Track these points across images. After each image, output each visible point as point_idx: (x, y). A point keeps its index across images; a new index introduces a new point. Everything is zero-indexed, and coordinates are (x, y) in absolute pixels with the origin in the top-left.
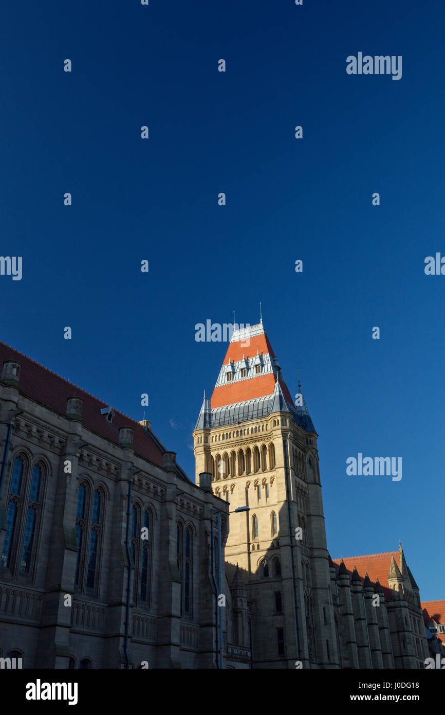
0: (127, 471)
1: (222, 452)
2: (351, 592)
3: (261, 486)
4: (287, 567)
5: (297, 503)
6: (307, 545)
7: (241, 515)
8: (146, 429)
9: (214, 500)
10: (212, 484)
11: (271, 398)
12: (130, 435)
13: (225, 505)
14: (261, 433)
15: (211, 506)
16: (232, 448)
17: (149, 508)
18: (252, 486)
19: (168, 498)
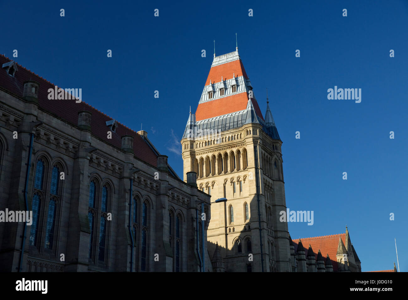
0: (129, 171)
1: (204, 156)
2: (307, 264)
3: (236, 183)
4: (256, 245)
5: (265, 196)
6: (273, 228)
7: (220, 205)
8: (143, 138)
9: (199, 194)
10: (197, 181)
11: (245, 113)
12: (130, 142)
13: (207, 197)
14: (237, 140)
15: (196, 198)
16: (213, 153)
17: (147, 200)
18: (229, 183)
19: (162, 191)
